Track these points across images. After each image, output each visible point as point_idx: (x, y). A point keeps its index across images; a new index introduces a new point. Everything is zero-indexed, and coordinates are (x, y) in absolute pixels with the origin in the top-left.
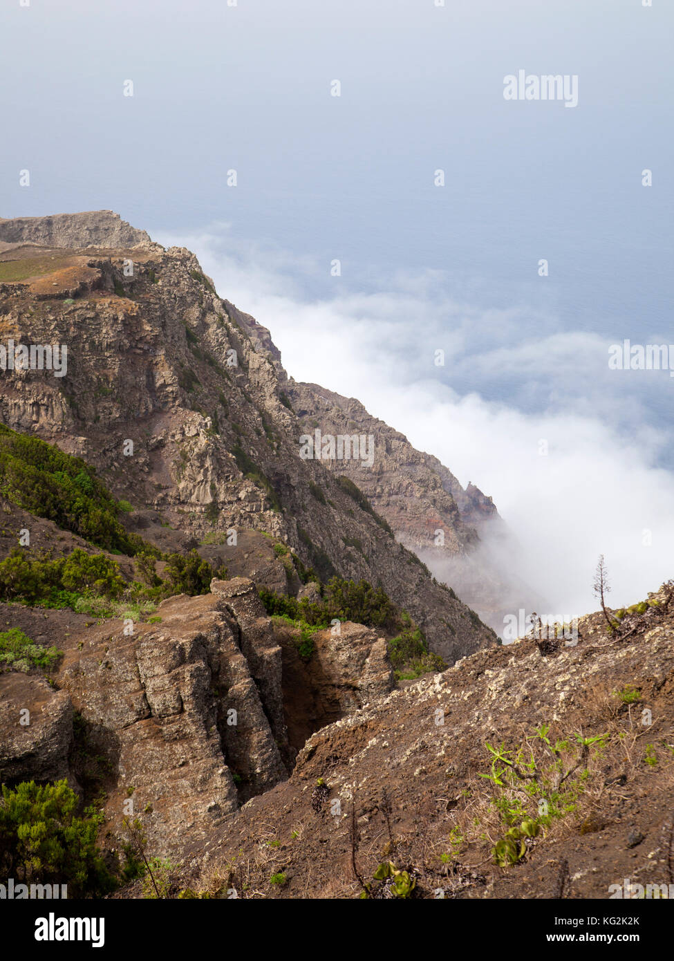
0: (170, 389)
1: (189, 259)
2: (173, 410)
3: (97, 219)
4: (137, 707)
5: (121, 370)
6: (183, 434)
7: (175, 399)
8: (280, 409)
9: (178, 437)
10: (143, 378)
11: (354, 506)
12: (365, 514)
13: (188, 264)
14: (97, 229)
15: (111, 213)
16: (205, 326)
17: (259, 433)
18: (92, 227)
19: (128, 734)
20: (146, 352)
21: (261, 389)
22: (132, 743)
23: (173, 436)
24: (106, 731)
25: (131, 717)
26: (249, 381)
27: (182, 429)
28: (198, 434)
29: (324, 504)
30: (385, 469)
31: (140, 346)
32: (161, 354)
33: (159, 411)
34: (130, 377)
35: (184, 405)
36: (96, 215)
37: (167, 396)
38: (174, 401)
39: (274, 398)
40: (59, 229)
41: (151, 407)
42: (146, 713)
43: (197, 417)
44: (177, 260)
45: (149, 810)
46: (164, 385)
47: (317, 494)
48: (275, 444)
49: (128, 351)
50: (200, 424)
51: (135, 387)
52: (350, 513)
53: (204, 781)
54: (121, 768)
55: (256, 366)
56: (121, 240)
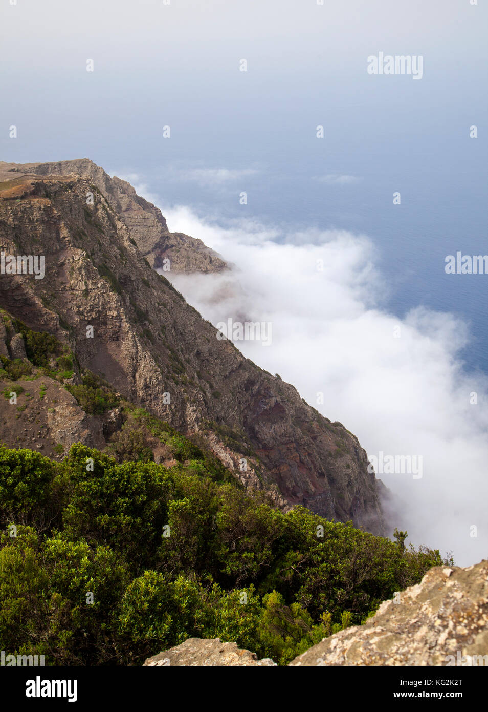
0: (67, 239)
1: (90, 180)
2: (69, 248)
3: (81, 162)
5: (43, 231)
6: (73, 259)
7: (70, 243)
8: (131, 246)
9: (71, 260)
10: (55, 234)
11: (166, 288)
12: (171, 291)
13: (90, 182)
14: (81, 167)
15: (88, 160)
16: (97, 210)
17: (116, 257)
18: (78, 166)
20: (55, 223)
21: (123, 237)
23: (69, 260)
26: (117, 234)
27: (73, 257)
28: (79, 259)
29: (149, 288)
31: (52, 220)
32: (63, 223)
33: (63, 249)
34: (48, 234)
35: (74, 246)
36: (80, 161)
37: (66, 242)
38: (69, 245)
39: (128, 241)
41: (58, 247)
43: (79, 251)
44: (84, 181)
46: (64, 237)
47: (146, 283)
48: (124, 262)
49: (47, 222)
50: (80, 254)
51: (51, 239)
52: (163, 292)
55: (120, 227)
56: (92, 172)
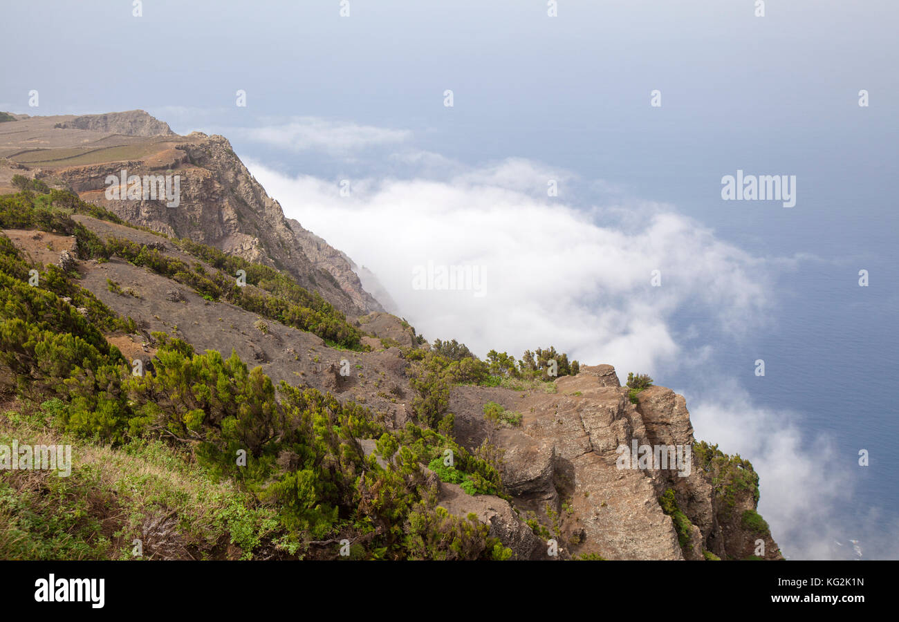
0: (232, 222)
1: (224, 142)
2: (235, 234)
3: (135, 115)
4: (585, 446)
5: (203, 212)
6: (242, 248)
7: (236, 228)
8: (286, 231)
9: (239, 250)
10: (216, 216)
11: (330, 286)
12: (337, 290)
13: (224, 145)
14: (135, 121)
15: (142, 111)
16: (237, 182)
17: (279, 246)
19: (579, 461)
20: (217, 200)
21: (273, 219)
22: (583, 467)
23: (236, 250)
24: (564, 460)
25: (581, 451)
26: (265, 214)
27: (241, 245)
28: (251, 249)
29: (316, 285)
30: (318, 260)
31: (213, 196)
32: (226, 201)
33: (226, 235)
34: (208, 216)
35: (240, 231)
36: (134, 112)
37: (230, 226)
38: (235, 229)
39: (282, 224)
40: (111, 122)
41: (222, 232)
42: (591, 449)
43: (249, 238)
44: (217, 143)
45: (605, 505)
46: (229, 220)
47: (311, 279)
48: (288, 252)
49: (206, 200)
50: (252, 242)
51: (212, 221)
52: (329, 290)
53: (637, 487)
54: (577, 481)
55: (270, 205)
56: (151, 128)
